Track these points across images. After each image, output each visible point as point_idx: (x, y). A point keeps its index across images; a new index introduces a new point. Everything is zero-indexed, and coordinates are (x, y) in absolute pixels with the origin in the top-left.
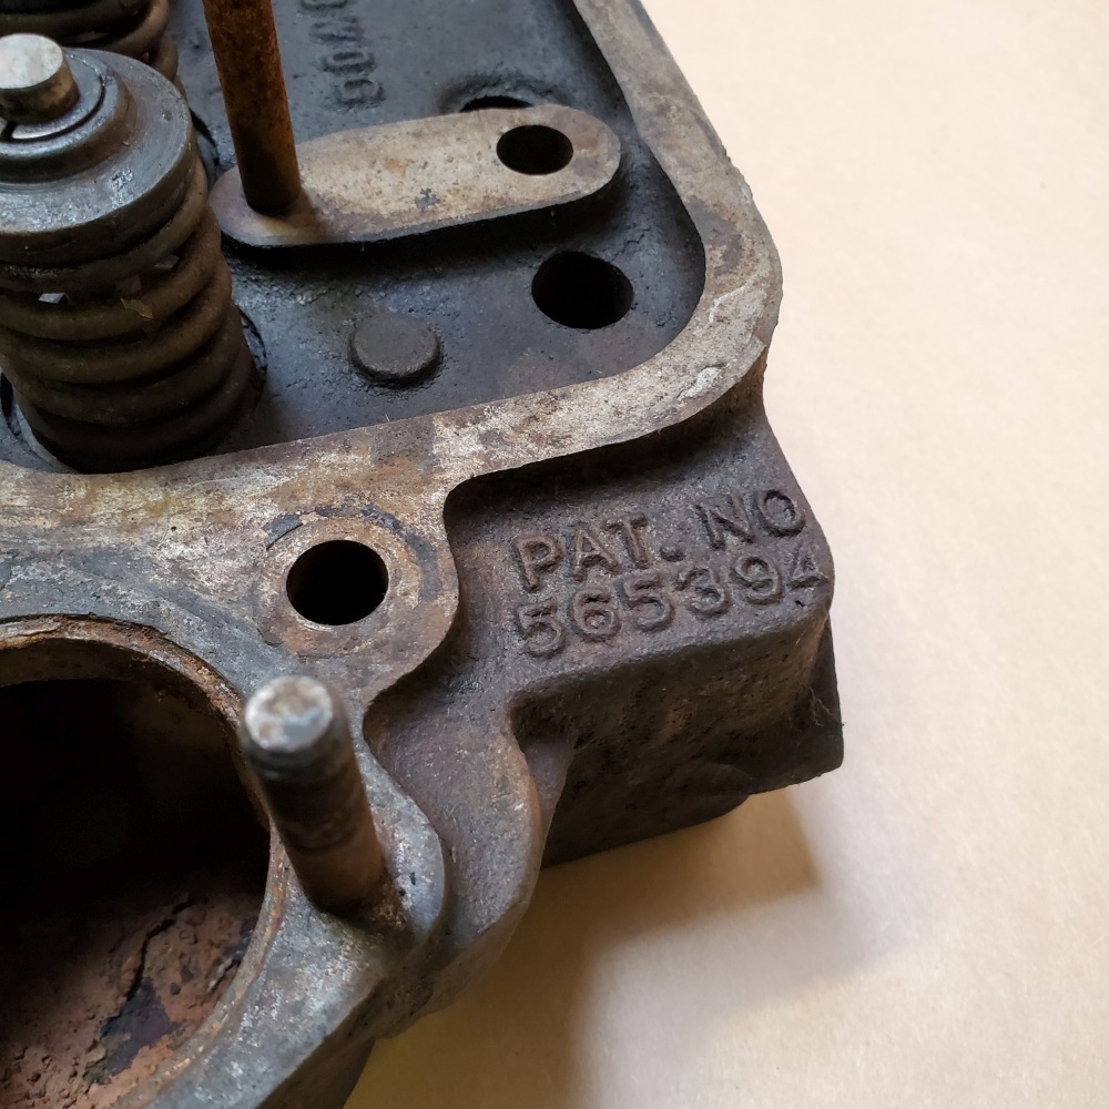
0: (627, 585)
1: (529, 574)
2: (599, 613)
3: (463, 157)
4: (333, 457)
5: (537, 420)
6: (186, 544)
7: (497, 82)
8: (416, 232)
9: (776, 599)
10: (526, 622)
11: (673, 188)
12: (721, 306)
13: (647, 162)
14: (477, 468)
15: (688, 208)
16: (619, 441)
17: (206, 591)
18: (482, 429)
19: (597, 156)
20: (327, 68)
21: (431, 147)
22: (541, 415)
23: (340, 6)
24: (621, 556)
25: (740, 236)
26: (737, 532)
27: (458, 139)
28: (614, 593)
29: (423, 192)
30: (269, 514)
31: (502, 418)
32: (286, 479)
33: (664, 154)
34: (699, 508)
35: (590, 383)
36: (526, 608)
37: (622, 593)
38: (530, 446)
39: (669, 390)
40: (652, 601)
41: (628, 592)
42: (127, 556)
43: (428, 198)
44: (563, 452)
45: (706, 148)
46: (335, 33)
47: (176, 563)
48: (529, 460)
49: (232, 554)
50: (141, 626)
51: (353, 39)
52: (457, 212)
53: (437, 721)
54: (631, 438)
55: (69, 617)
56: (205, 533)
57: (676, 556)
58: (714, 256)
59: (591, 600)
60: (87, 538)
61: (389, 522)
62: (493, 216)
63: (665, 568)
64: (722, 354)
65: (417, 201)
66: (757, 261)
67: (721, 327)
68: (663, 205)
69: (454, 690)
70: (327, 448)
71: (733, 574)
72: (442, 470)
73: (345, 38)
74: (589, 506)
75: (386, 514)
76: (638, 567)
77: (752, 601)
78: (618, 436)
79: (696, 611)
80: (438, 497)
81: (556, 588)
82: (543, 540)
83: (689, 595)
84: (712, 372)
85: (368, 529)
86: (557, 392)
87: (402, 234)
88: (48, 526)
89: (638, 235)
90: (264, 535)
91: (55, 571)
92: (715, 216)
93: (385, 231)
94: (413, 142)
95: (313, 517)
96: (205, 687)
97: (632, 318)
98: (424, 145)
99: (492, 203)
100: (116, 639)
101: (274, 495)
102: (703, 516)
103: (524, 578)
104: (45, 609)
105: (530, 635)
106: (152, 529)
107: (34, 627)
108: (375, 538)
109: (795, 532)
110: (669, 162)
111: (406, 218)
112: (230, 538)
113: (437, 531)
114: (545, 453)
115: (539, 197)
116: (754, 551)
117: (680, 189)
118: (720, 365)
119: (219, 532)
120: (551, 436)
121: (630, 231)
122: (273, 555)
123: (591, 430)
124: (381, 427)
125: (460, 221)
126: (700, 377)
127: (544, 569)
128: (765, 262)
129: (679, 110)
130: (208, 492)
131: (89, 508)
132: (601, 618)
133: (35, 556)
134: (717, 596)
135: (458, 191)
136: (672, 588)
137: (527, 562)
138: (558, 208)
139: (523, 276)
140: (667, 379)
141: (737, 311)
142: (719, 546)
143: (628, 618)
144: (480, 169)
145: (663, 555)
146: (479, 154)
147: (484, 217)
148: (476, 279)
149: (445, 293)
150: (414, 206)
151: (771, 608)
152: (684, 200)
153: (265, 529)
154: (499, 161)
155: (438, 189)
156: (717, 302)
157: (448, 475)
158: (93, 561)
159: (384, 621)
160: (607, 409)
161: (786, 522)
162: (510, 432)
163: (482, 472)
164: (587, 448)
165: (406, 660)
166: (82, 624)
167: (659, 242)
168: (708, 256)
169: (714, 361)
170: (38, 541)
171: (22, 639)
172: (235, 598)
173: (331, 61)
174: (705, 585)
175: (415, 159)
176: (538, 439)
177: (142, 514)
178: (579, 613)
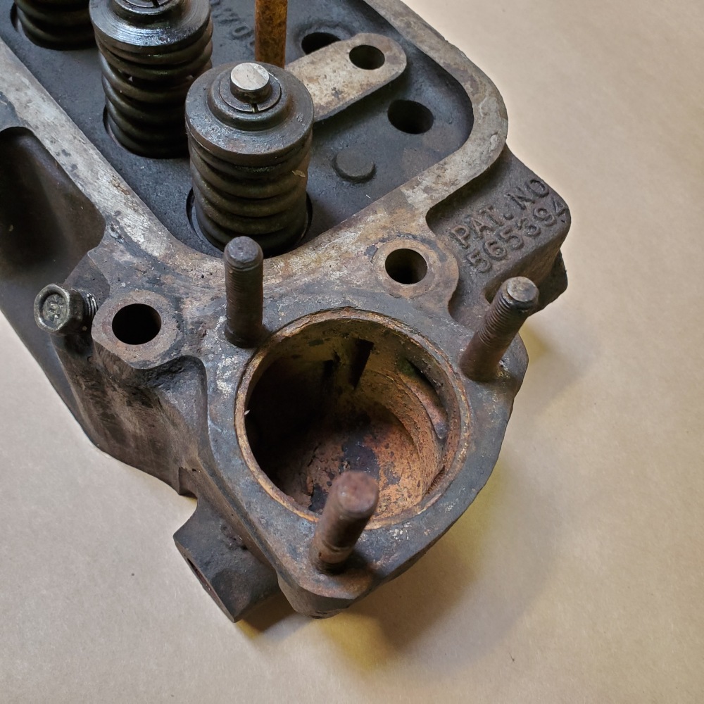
0: (501, 234)
1: (463, 242)
2: (497, 248)
3: (339, 68)
4: (371, 218)
5: (440, 177)
6: (339, 271)
7: (310, 26)
8: (341, 109)
9: (555, 222)
10: (473, 261)
11: (433, 61)
12: (482, 108)
13: (414, 51)
14: (429, 204)
15: (445, 68)
16: (477, 176)
17: (360, 286)
18: (423, 187)
19: (395, 54)
20: (235, 38)
21: (323, 67)
22: (441, 174)
23: (218, 4)
24: (491, 224)
25: (472, 76)
26: (527, 200)
27: (332, 60)
28: (497, 239)
29: (333, 90)
30: (363, 249)
31: (428, 180)
32: (360, 233)
33: (421, 46)
34: (509, 195)
35: (451, 155)
36: (470, 256)
37: (501, 238)
38: (445, 188)
39: (484, 148)
40: (513, 237)
41: (503, 236)
42: (319, 283)
43: (337, 93)
44: (459, 187)
45: (436, 39)
46: (227, 19)
47: (340, 279)
48: (447, 195)
49: (359, 269)
50: (343, 308)
51: (236, 20)
52: (353, 95)
53: (462, 308)
54: (480, 173)
55: (312, 314)
56: (343, 264)
57: (511, 218)
58: (467, 87)
59: (491, 244)
60: (298, 282)
61: (410, 237)
62: (369, 93)
63: (509, 223)
64: (494, 129)
65: (333, 95)
66: (485, 85)
67: (487, 117)
68: (427, 69)
69: (462, 295)
70: (366, 215)
71: (535, 217)
72: (417, 209)
73: (232, 20)
74: (468, 207)
75: (407, 234)
76: (500, 226)
77: (547, 226)
78: (475, 174)
79: (530, 236)
80: (422, 221)
81: (475, 245)
82: (460, 226)
83: (524, 230)
84: (494, 136)
85: (404, 242)
86: (441, 162)
87: (336, 112)
88: (278, 282)
89: (419, 86)
90: (366, 257)
91: (295, 298)
92: (458, 69)
93: (328, 113)
94: (313, 67)
95: (381, 244)
96: (381, 322)
97: (437, 123)
98: (318, 67)
99: (365, 87)
100: (335, 317)
101: (359, 240)
102: (512, 198)
103: (461, 244)
104: (301, 314)
105: (477, 265)
106: (321, 269)
107: (301, 323)
108: (408, 245)
109: (548, 194)
110: (425, 49)
111: (334, 104)
112: (354, 263)
113: (430, 234)
114: (452, 190)
115: (383, 80)
116: (539, 206)
117: (437, 60)
118: (496, 133)
119: (348, 262)
120: (450, 182)
121: (415, 84)
122: (375, 263)
123: (463, 174)
124: (382, 199)
125: (357, 99)
126: (492, 140)
127: (466, 238)
128: (488, 85)
129: (415, 23)
130: (333, 247)
131: (290, 269)
132: (499, 250)
133: (281, 296)
134: (535, 228)
135: (347, 85)
136: (517, 230)
137: (460, 238)
138: (392, 82)
139: (383, 117)
140: (480, 145)
141: (489, 109)
142: (524, 208)
143: (508, 247)
144: (350, 72)
145: (506, 218)
146: (345, 65)
147: (366, 95)
148: (365, 124)
149: (356, 134)
150: (333, 97)
151: (554, 226)
152: (442, 65)
153: (365, 255)
154: (355, 66)
155: (339, 87)
156: (480, 106)
157: (421, 210)
158: (307, 289)
159: (433, 276)
160: (465, 164)
161: (542, 191)
162: (434, 185)
163: (433, 205)
164: (466, 182)
165: (450, 287)
166: (318, 315)
167: (430, 86)
168: (465, 88)
169: (493, 132)
170: (278, 289)
171: (298, 330)
172: (372, 285)
173: (235, 34)
174: (529, 225)
175: (319, 74)
176: (445, 184)
177: (313, 265)
178: (490, 251)
